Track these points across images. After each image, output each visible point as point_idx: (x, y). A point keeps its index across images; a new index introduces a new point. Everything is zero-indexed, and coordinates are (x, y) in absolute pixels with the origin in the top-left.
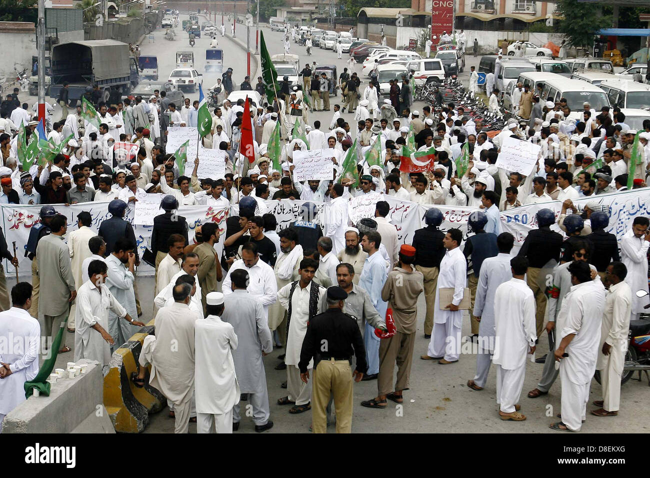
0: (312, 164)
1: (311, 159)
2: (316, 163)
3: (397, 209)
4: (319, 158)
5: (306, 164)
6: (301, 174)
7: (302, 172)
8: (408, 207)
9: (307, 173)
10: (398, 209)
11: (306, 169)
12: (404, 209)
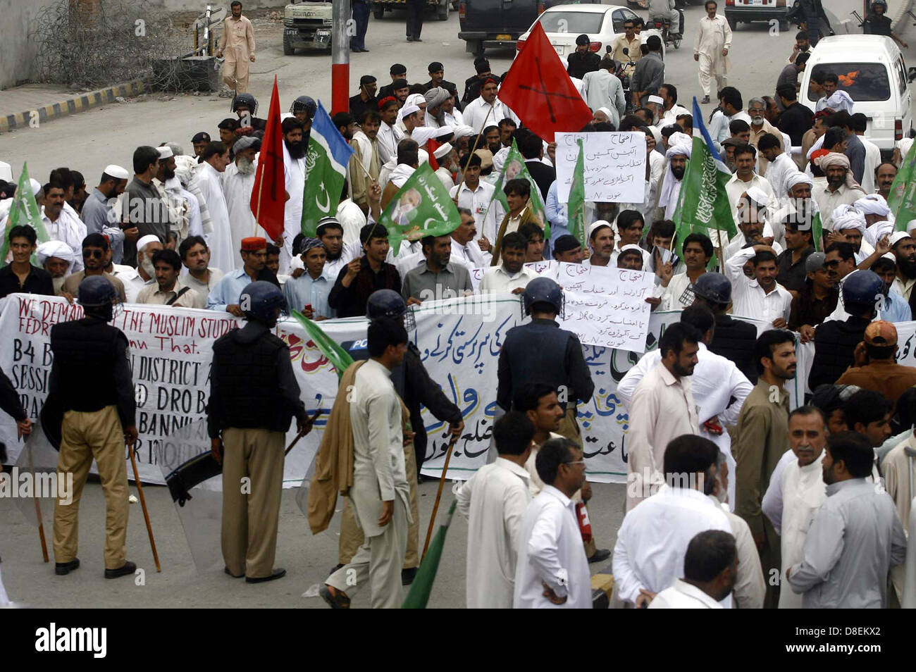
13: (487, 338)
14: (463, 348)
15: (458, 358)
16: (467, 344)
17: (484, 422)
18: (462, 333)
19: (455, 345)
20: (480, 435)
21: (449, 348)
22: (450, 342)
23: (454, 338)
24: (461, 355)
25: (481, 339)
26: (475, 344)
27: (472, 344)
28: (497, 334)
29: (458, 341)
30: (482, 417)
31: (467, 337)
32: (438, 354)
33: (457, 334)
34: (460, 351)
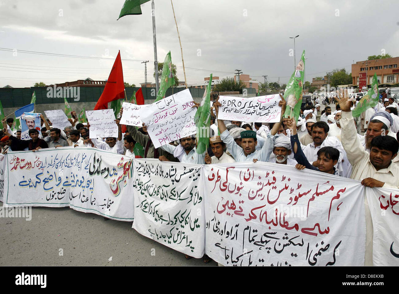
0: (169, 118)
1: (165, 112)
2: (173, 117)
3: (318, 194)
4: (174, 109)
5: (161, 122)
6: (162, 136)
7: (161, 133)
8: (343, 191)
9: (168, 132)
10: (321, 193)
11: (164, 128)
12: (334, 193)
13: (64, 161)
14: (58, 164)
15: (57, 167)
16: (59, 162)
17: (63, 188)
18: (58, 159)
19: (56, 163)
20: (62, 192)
21: (54, 164)
22: (55, 162)
23: (56, 160)
24: (57, 166)
25: (62, 161)
26: (61, 163)
27: (60, 163)
28: (66, 160)
29: (57, 162)
30: (63, 187)
31: (59, 161)
32: (52, 165)
33: (56, 159)
34: (57, 165)
